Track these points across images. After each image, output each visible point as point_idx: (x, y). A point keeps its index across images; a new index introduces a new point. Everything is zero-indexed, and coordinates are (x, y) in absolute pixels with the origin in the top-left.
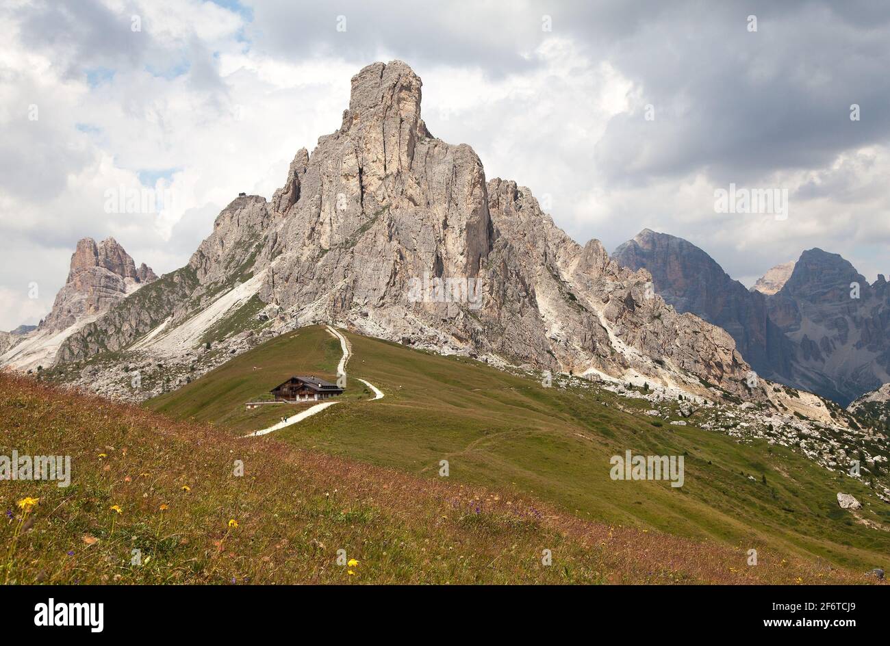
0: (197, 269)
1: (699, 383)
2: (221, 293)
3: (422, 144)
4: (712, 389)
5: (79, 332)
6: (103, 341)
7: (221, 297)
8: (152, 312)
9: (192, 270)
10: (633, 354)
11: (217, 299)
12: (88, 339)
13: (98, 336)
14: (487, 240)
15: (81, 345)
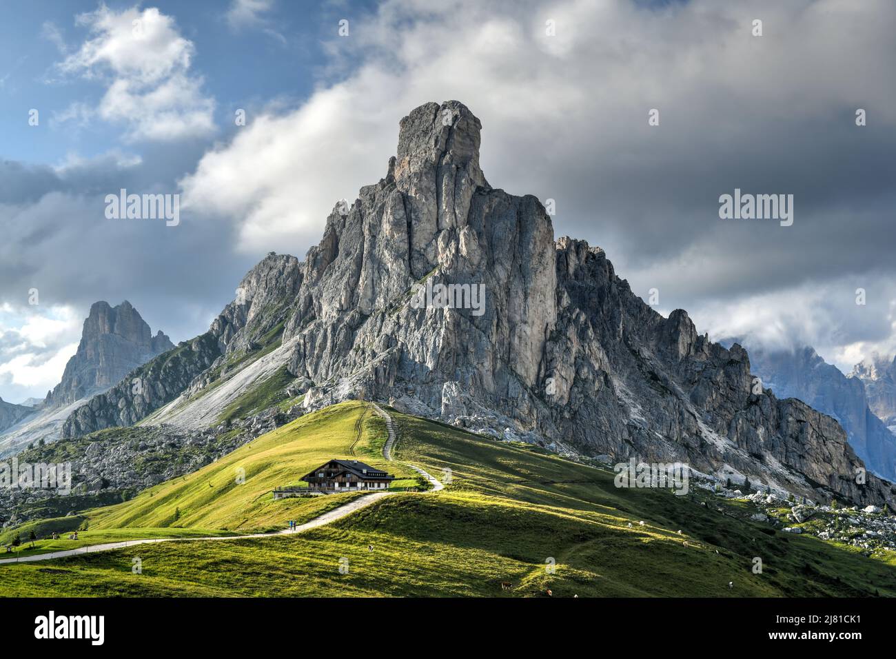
0: (218, 336)
1: (804, 482)
2: (244, 363)
3: (481, 194)
4: (820, 489)
5: (87, 405)
6: (112, 415)
7: (245, 368)
8: (167, 384)
9: (213, 338)
10: (727, 446)
11: (239, 371)
12: (97, 414)
13: (107, 411)
14: (555, 306)
15: (88, 420)
